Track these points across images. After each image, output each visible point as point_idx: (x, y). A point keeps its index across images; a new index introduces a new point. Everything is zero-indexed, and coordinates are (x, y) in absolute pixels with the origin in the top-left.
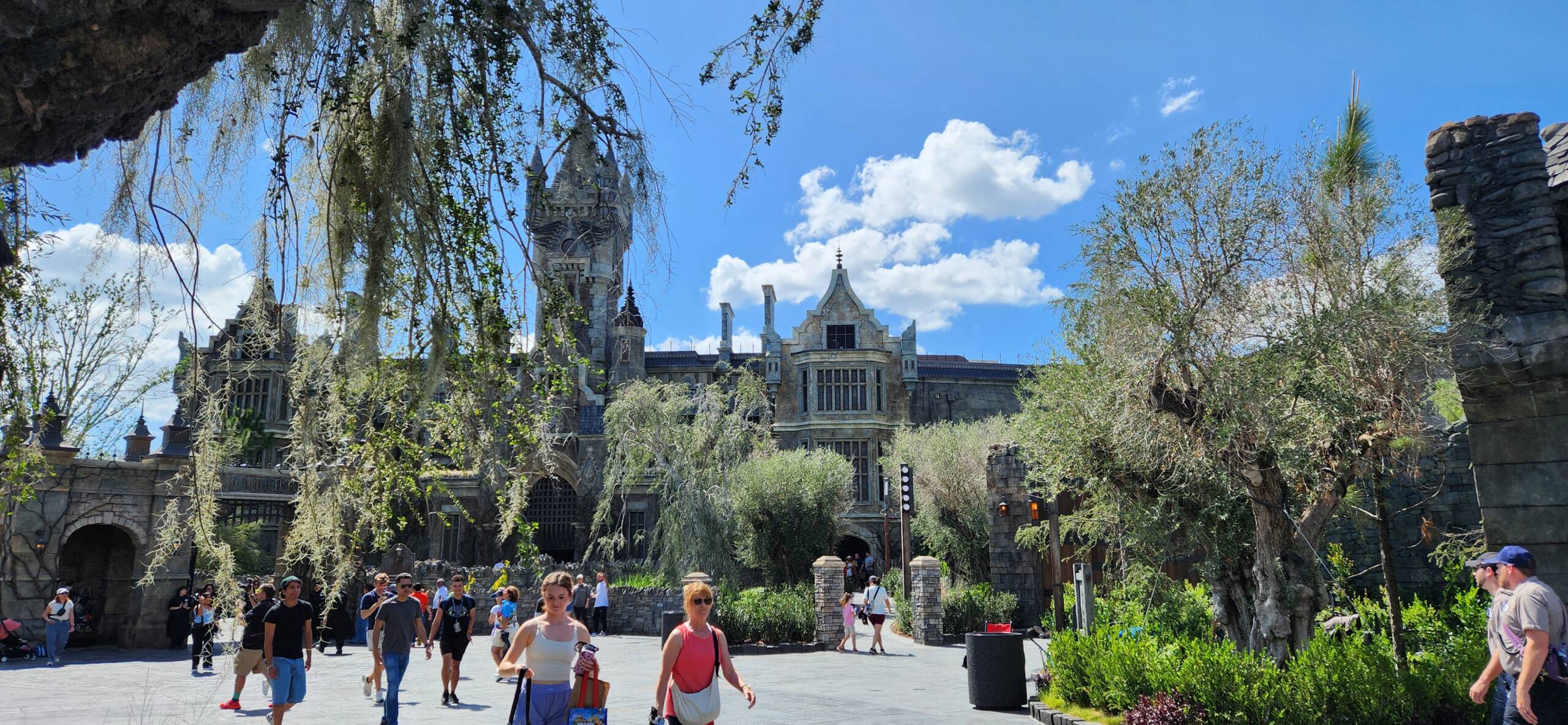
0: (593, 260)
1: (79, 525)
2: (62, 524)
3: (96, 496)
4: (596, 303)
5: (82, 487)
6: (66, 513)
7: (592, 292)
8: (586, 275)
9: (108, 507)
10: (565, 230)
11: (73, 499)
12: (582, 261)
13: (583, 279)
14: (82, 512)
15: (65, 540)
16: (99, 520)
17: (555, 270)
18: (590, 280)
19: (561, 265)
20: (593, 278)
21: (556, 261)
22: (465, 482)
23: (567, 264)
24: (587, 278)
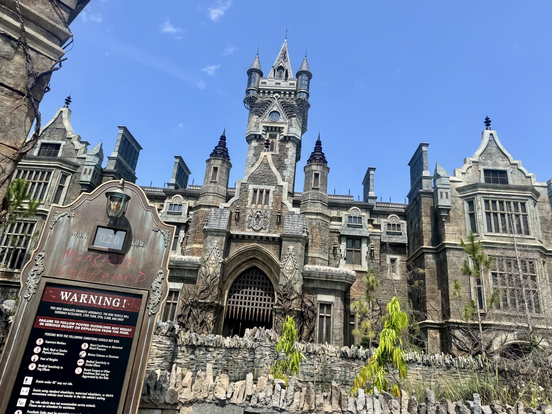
0: (290, 125)
4: (290, 154)
7: (287, 146)
10: (272, 106)
12: (282, 126)
13: (282, 138)
17: (263, 130)
18: (287, 139)
19: (268, 127)
20: (290, 137)
21: (264, 125)
22: (188, 265)
23: (272, 127)
24: (285, 137)
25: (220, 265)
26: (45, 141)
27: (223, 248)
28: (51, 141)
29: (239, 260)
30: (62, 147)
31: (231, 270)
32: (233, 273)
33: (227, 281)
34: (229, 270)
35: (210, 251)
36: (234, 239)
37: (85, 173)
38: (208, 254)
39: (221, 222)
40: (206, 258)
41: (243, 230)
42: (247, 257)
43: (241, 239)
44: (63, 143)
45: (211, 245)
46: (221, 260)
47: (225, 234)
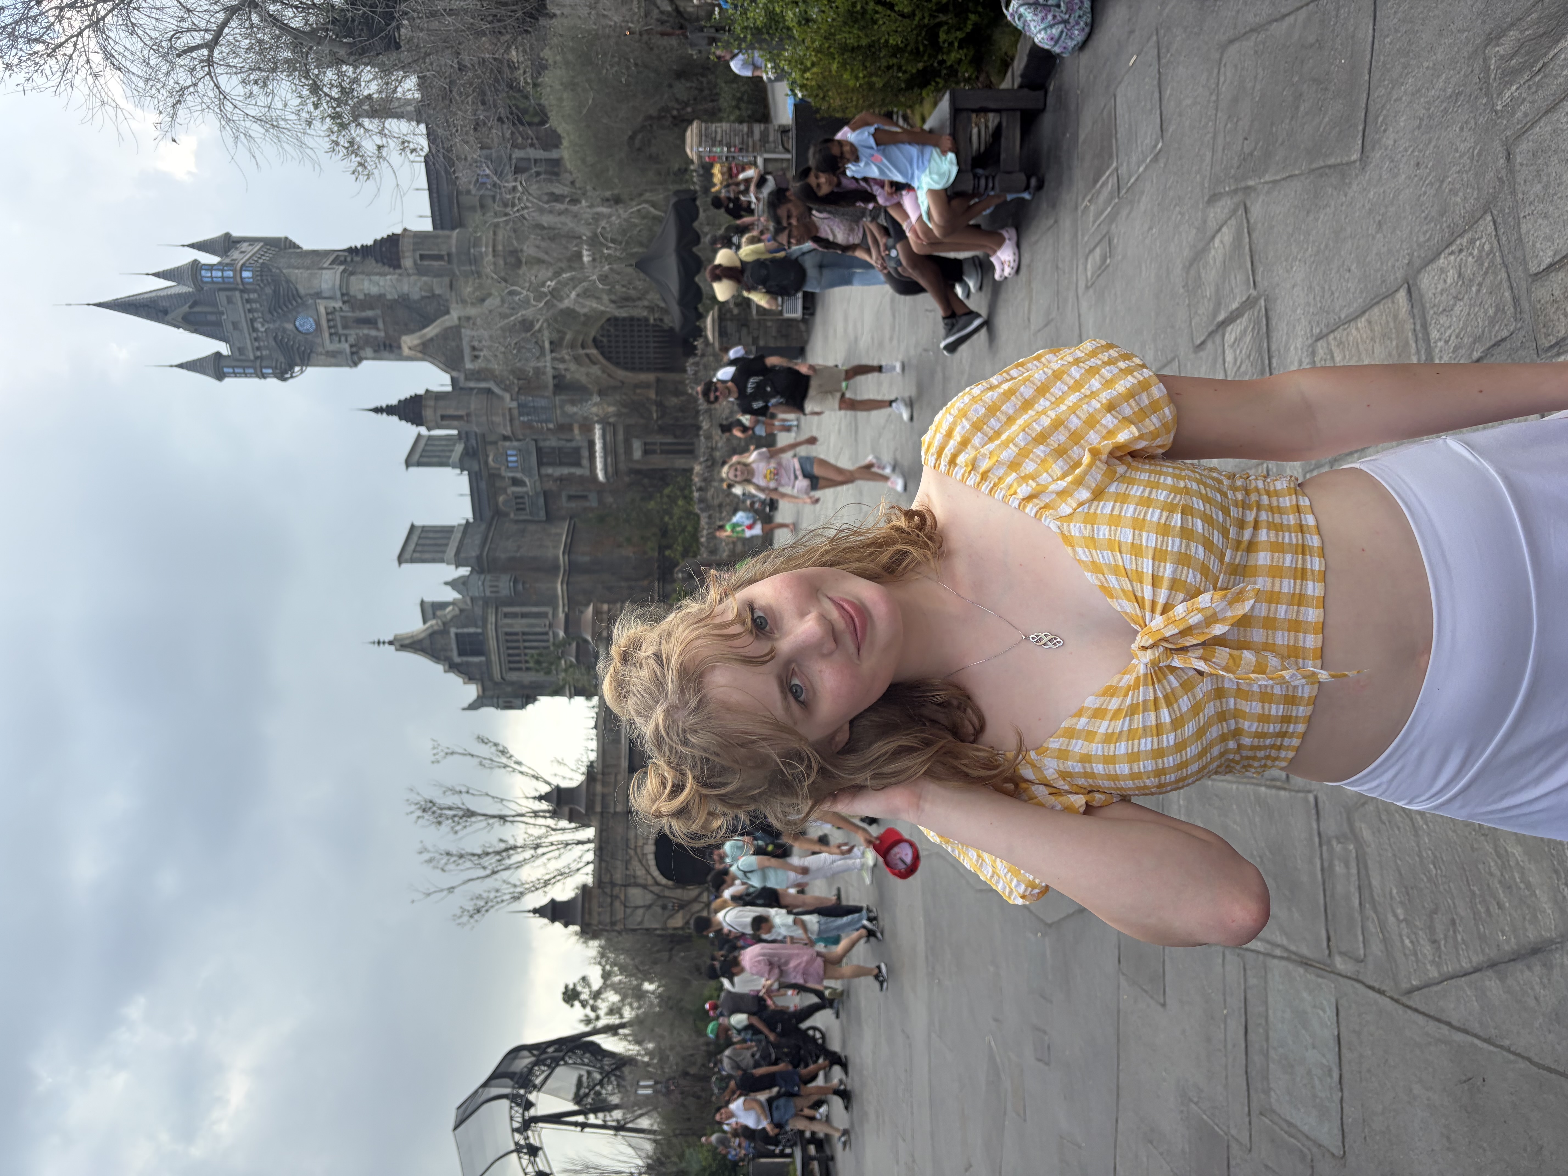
0: (318, 295)
1: (656, 873)
2: (656, 889)
3: (627, 863)
4: (374, 290)
5: (618, 877)
6: (645, 887)
7: (361, 296)
8: (338, 304)
9: (639, 850)
10: (284, 330)
11: (631, 882)
12: (322, 310)
13: (346, 308)
14: (644, 872)
15: (670, 883)
16: (651, 857)
17: (340, 341)
18: (346, 298)
19: (331, 334)
20: (343, 295)
21: (327, 341)
22: (608, 439)
23: (330, 327)
24: (344, 302)
26: (455, 653)
27: (578, 398)
28: (454, 646)
30: (460, 631)
31: (605, 376)
32: (609, 371)
33: (622, 378)
34: (606, 379)
35: (584, 415)
36: (560, 379)
37: (497, 592)
38: (590, 417)
40: (595, 419)
44: (453, 631)
45: (575, 414)
46: (596, 399)
47: (557, 398)
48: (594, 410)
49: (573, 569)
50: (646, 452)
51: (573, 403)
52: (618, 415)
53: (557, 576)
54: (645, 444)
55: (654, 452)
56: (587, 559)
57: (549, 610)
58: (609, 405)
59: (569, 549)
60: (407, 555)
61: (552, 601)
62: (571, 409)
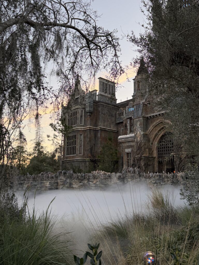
22: (130, 139)
25: (142, 136)
27: (142, 126)
29: (156, 130)
31: (153, 137)
32: (156, 138)
33: (154, 143)
34: (152, 137)
35: (137, 129)
36: (150, 119)
37: (87, 107)
38: (136, 131)
39: (139, 112)
40: (135, 133)
41: (153, 113)
42: (160, 127)
43: (153, 118)
44: (79, 96)
45: (137, 126)
46: (142, 133)
47: (142, 118)
48: (138, 133)
49: (96, 131)
50: (128, 154)
51: (140, 124)
52: (137, 143)
53: (94, 126)
54: (130, 153)
55: (128, 157)
56: (99, 136)
57: (83, 124)
58: (140, 138)
59: (102, 130)
60: (102, 80)
61: (85, 125)
62: (138, 123)
